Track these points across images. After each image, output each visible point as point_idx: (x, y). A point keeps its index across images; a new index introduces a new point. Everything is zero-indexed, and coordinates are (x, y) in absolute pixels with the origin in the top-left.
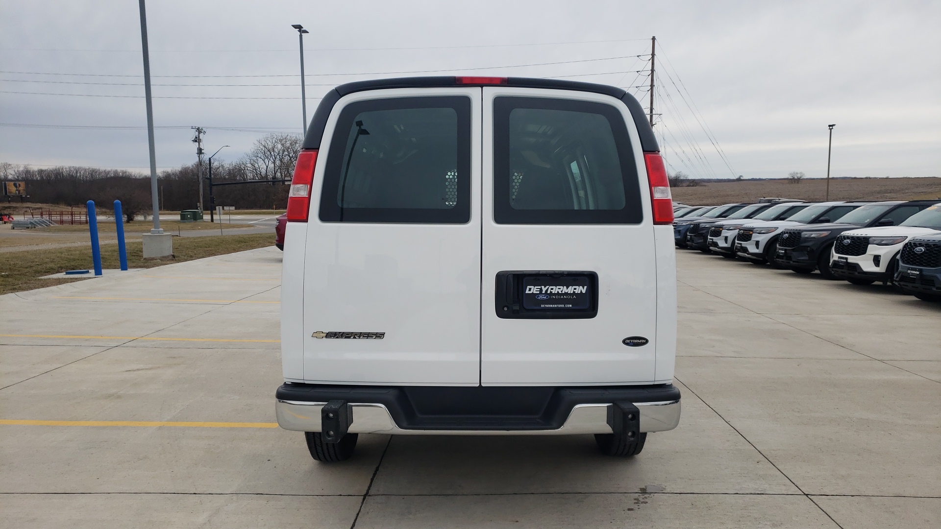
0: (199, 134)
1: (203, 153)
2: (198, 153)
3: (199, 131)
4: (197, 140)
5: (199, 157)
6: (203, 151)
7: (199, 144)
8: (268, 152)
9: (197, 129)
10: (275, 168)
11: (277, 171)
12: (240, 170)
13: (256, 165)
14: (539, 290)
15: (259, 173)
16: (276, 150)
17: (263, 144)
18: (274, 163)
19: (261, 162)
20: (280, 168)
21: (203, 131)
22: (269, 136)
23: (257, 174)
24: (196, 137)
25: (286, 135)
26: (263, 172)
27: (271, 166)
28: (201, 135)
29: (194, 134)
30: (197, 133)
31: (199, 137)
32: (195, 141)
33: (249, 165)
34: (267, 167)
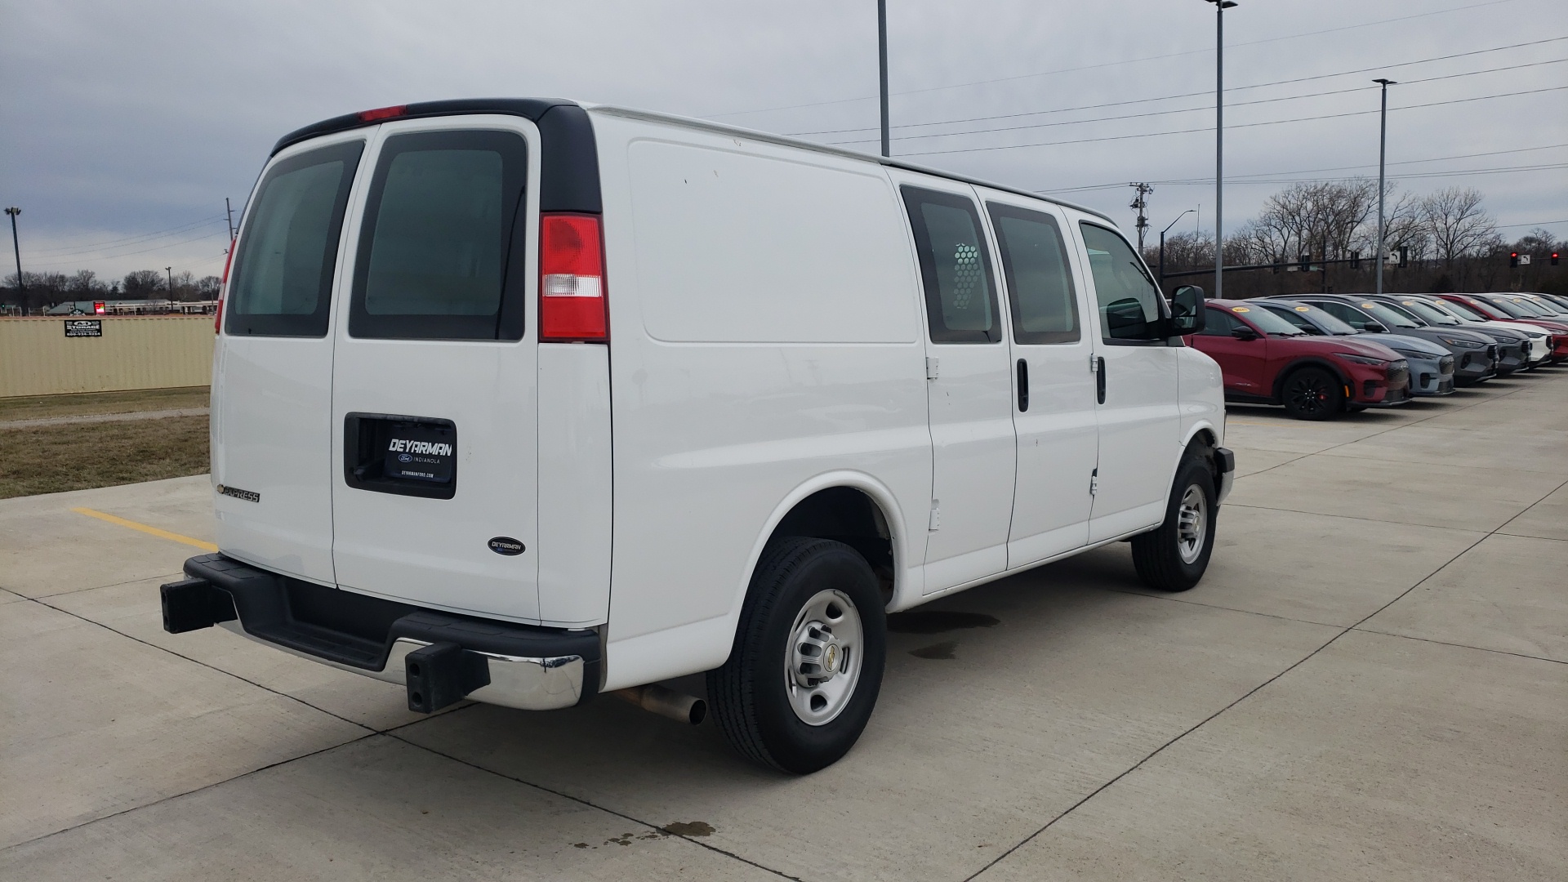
0: (1142, 194)
1: (1147, 225)
2: (1137, 226)
3: (1142, 189)
4: (1138, 204)
5: (1140, 232)
6: (1146, 222)
7: (1141, 211)
8: (1288, 216)
9: (1140, 186)
10: (1299, 243)
11: (1304, 247)
12: (1238, 250)
13: (1267, 240)
14: (403, 446)
15: (1271, 252)
16: (1303, 213)
17: (1282, 202)
18: (1299, 234)
19: (1275, 235)
20: (1309, 243)
21: (1148, 189)
22: (1294, 187)
23: (1267, 256)
24: (1137, 200)
25: (1324, 184)
26: (1279, 250)
27: (1293, 239)
28: (1146, 195)
29: (1133, 194)
30: (1139, 193)
31: (1141, 199)
32: (1135, 206)
33: (1254, 240)
34: (1286, 243)
